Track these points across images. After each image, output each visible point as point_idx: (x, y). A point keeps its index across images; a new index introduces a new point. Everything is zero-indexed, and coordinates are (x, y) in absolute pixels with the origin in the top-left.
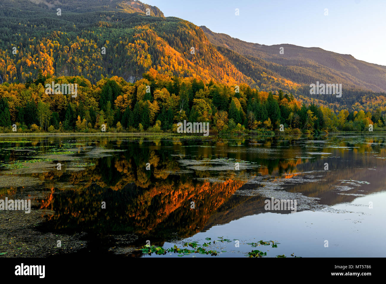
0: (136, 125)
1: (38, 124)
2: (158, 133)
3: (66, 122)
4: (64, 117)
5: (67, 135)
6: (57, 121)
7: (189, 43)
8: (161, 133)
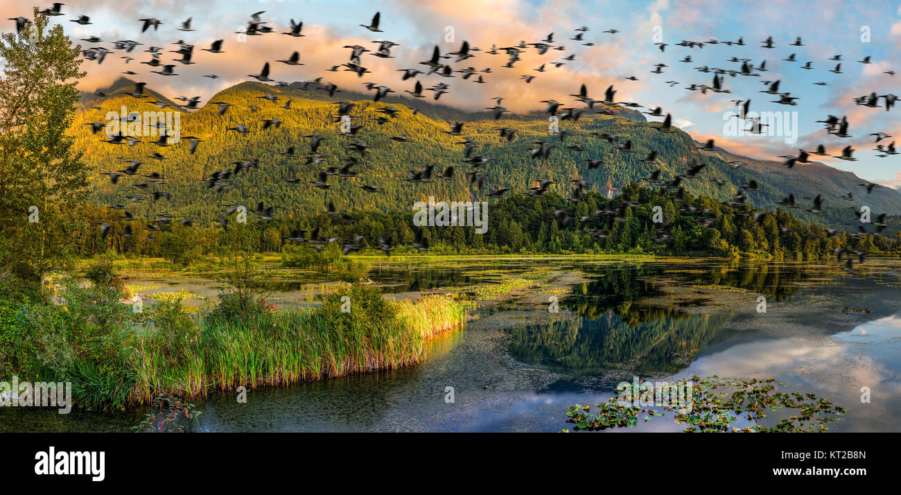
0: (614, 246)
1: (511, 247)
2: (636, 255)
3: (539, 243)
4: (537, 237)
5: (541, 257)
6: (529, 242)
7: (676, 151)
8: (643, 255)
